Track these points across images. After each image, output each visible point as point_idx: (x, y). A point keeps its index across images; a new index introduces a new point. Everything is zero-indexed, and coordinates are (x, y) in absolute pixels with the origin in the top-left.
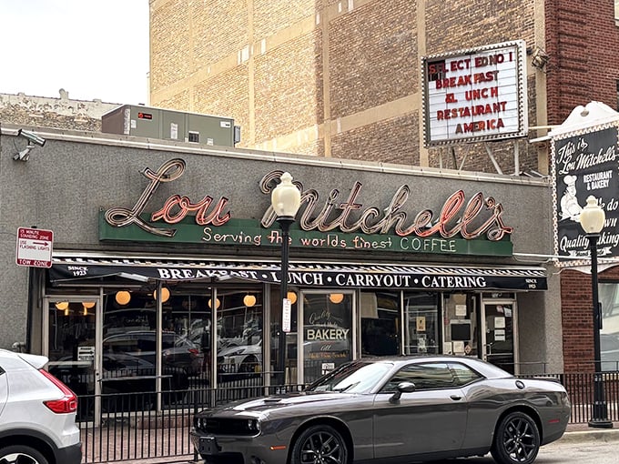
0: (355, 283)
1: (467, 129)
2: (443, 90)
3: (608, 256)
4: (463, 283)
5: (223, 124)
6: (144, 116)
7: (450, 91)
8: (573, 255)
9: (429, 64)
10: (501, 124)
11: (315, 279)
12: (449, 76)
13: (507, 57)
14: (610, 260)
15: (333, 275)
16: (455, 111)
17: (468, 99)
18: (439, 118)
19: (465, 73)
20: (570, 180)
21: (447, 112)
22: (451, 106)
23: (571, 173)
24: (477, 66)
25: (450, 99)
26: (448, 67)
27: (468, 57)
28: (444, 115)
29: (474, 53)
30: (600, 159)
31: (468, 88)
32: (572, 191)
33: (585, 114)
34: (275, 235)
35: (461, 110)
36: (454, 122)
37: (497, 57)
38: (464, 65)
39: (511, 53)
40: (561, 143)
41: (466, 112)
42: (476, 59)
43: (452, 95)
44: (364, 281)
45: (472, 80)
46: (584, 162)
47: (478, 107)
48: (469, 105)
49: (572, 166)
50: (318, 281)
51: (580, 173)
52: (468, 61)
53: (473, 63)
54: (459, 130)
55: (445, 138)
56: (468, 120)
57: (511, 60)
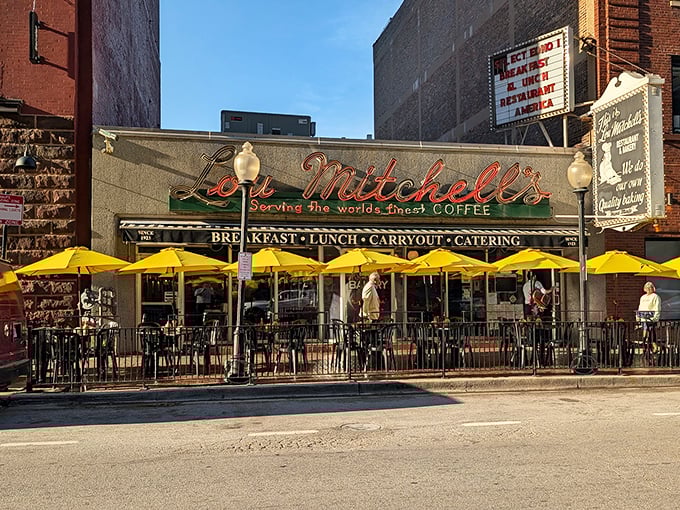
0: (388, 242)
1: (524, 111)
2: (505, 81)
3: (635, 214)
4: (497, 241)
5: (301, 122)
6: (236, 119)
7: (511, 80)
8: (608, 214)
9: (495, 60)
10: (550, 104)
11: (350, 240)
12: (509, 68)
13: (555, 44)
14: (637, 217)
15: (368, 236)
16: (514, 97)
17: (524, 85)
18: (502, 104)
19: (522, 63)
20: (606, 147)
21: (508, 98)
22: (512, 93)
23: (608, 140)
24: (531, 56)
25: (511, 87)
26: (509, 60)
27: (524, 50)
28: (506, 102)
29: (529, 45)
30: (629, 124)
31: (524, 76)
32: (608, 156)
33: (618, 84)
34: (314, 205)
35: (519, 96)
36: (514, 106)
37: (547, 45)
38: (521, 57)
39: (558, 40)
40: (601, 114)
41: (523, 97)
42: (531, 50)
43: (512, 84)
44: (397, 241)
45: (528, 68)
46: (617, 129)
47: (532, 91)
48: (525, 90)
49: (608, 134)
50: (352, 241)
51: (613, 140)
52: (524, 53)
53: (528, 54)
54: (518, 113)
55: (508, 121)
56: (524, 104)
57: (559, 46)
